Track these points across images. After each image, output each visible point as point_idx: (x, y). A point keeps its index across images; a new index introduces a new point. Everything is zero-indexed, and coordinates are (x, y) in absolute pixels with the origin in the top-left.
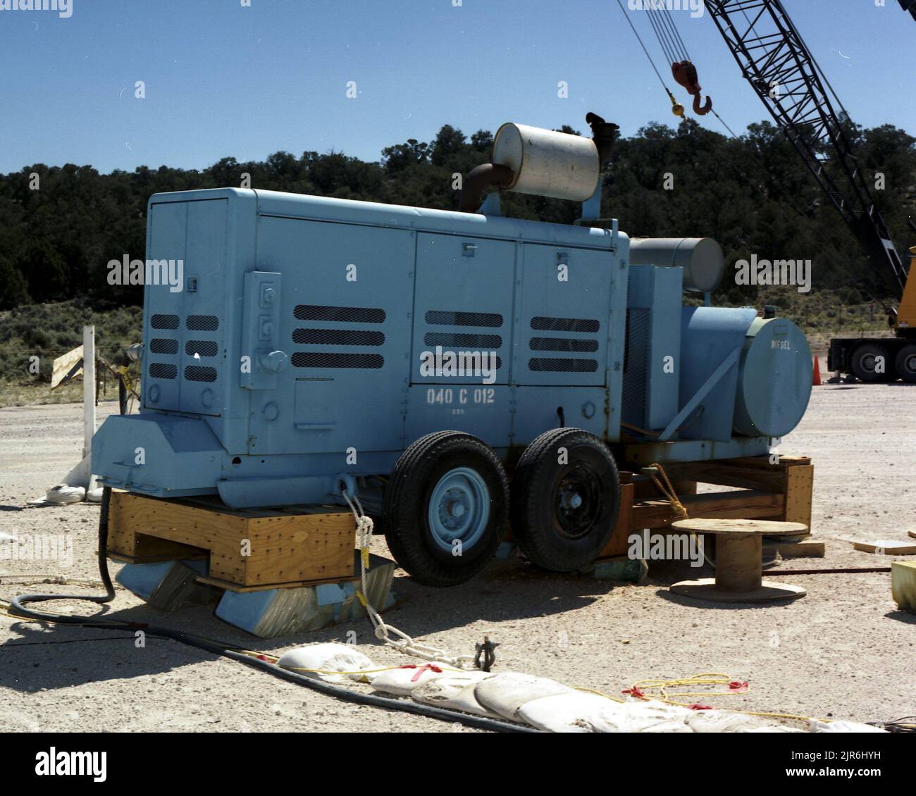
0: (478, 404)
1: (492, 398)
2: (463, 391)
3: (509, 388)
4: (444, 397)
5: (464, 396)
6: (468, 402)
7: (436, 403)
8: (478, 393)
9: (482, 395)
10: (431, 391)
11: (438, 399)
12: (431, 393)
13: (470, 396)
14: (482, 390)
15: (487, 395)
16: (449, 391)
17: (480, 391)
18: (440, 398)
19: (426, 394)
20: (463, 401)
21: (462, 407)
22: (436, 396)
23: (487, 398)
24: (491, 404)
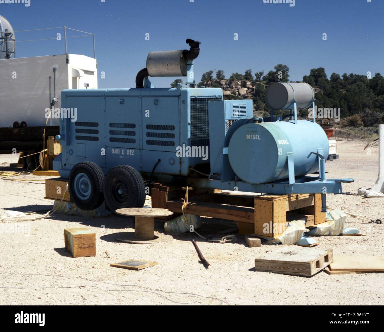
0: (128, 155)
1: (133, 154)
2: (123, 150)
3: (140, 150)
4: (117, 151)
5: (123, 152)
6: (125, 154)
7: (115, 153)
8: (128, 151)
9: (130, 152)
10: (113, 149)
11: (115, 152)
12: (113, 150)
13: (125, 152)
14: (129, 150)
15: (131, 152)
16: (119, 150)
17: (129, 151)
18: (116, 152)
19: (111, 150)
20: (123, 154)
21: (123, 155)
22: (114, 151)
23: (131, 153)
24: (133, 155)
